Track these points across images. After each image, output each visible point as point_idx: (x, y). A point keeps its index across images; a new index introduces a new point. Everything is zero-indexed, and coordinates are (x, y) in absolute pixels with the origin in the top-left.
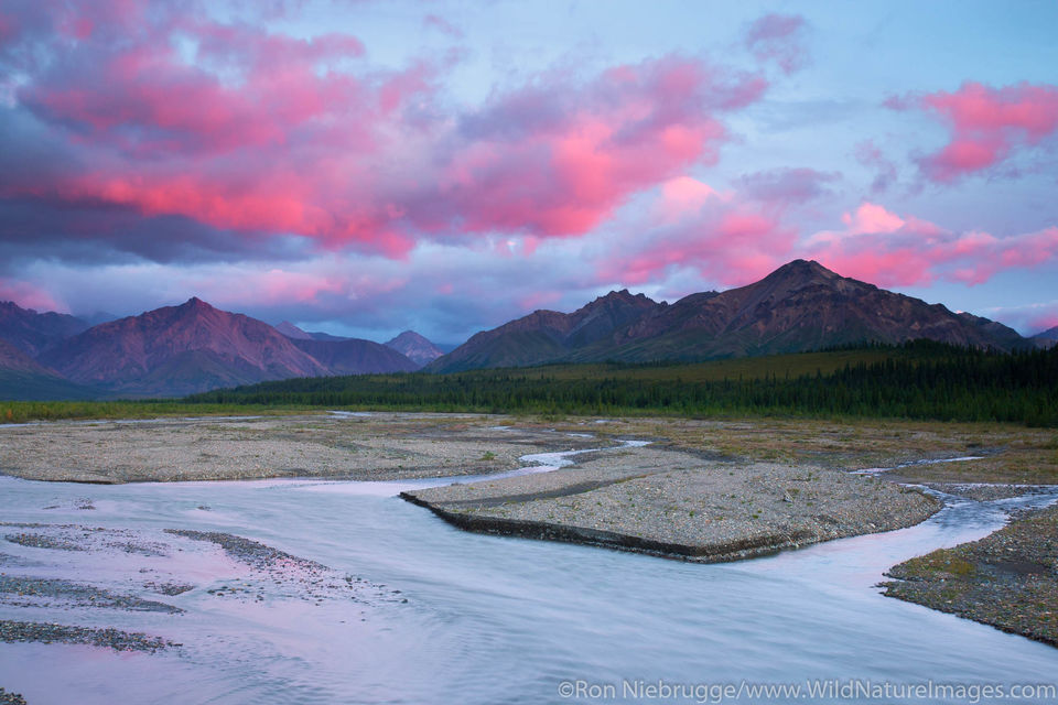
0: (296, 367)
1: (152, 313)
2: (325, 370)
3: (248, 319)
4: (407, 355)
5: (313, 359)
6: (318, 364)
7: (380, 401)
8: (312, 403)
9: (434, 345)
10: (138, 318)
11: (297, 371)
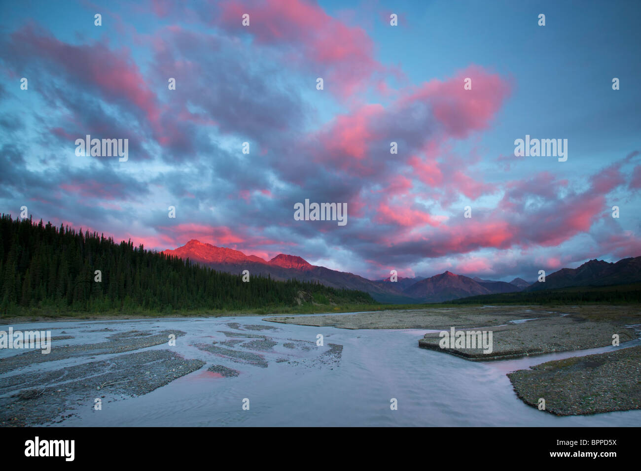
0: (480, 292)
1: (435, 277)
2: (490, 292)
3: (464, 277)
4: (518, 286)
5: (486, 289)
6: (488, 290)
7: (503, 302)
8: (481, 303)
9: (527, 282)
10: (430, 278)
11: (480, 293)
